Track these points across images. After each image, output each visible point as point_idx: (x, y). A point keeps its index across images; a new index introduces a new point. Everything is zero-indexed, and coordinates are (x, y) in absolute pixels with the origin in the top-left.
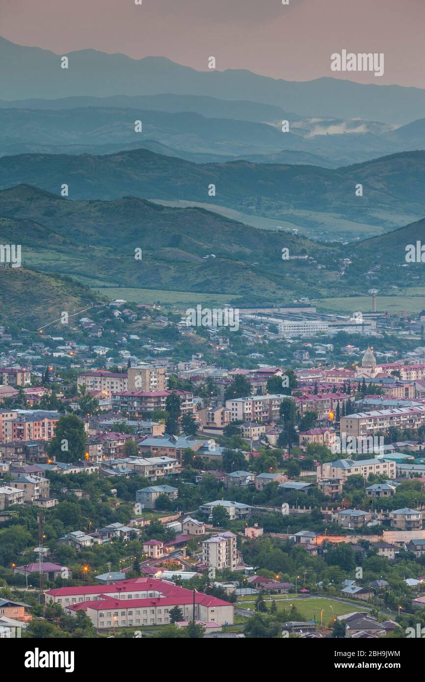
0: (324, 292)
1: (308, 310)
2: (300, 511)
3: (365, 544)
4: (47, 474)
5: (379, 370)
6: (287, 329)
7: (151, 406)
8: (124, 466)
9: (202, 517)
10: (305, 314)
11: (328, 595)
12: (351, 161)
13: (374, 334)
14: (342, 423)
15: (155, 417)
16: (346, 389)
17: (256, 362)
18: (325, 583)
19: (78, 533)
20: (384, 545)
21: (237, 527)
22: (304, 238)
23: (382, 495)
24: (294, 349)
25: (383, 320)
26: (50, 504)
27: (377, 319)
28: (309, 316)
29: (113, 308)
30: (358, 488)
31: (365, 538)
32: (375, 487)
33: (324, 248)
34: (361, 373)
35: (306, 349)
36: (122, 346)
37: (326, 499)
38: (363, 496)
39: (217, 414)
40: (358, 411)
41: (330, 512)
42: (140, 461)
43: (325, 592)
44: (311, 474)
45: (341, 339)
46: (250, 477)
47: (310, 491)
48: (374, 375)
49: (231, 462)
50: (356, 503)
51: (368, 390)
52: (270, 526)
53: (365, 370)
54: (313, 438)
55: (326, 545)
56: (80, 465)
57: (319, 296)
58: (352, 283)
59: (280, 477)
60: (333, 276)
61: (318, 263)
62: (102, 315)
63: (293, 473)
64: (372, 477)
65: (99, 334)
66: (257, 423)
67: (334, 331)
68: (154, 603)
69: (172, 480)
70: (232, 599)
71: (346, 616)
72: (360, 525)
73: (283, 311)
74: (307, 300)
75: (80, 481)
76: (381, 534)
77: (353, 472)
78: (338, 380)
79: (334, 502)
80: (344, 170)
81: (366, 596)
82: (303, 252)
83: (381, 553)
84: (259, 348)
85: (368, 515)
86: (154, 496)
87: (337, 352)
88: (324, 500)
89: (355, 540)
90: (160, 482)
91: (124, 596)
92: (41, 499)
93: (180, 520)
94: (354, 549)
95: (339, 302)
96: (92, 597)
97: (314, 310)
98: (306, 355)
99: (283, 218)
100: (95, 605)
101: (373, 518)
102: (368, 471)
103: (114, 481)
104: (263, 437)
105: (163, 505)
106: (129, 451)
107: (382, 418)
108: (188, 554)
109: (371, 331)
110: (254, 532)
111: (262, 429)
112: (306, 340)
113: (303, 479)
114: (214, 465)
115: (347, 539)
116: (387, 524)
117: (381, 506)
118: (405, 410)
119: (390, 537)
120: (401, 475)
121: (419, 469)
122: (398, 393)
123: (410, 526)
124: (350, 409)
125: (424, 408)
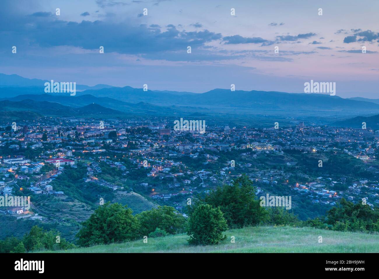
2: (81, 147)
3: (91, 152)
4: (42, 143)
5: (88, 127)
6: (72, 121)
7: (56, 132)
8: (53, 141)
9: (66, 148)
14: (85, 134)
15: (56, 134)
16: (84, 129)
17: (67, 125)
19: (48, 151)
21: (71, 150)
24: (73, 123)
26: (43, 147)
28: (75, 119)
29: (45, 118)
34: (85, 127)
36: (47, 123)
37: (84, 146)
39: (66, 133)
40: (87, 133)
42: (56, 141)
43: (87, 159)
46: (73, 143)
47: (82, 144)
49: (70, 140)
52: (76, 149)
54: (81, 137)
55: (85, 152)
56: (47, 141)
57: (75, 116)
59: (77, 143)
62: (43, 119)
63: (79, 142)
64: (91, 142)
65: (43, 121)
66: (72, 135)
67: (79, 121)
68: (62, 161)
69: (60, 143)
70: (74, 161)
71: (92, 163)
73: (71, 118)
74: (73, 116)
75: (47, 143)
77: (88, 142)
78: (82, 128)
79: (86, 146)
81: (93, 160)
82: (72, 109)
83: (93, 153)
84: (68, 123)
85: (91, 148)
86: (58, 146)
89: (89, 151)
90: (59, 143)
92: (41, 146)
93: (63, 149)
94: (89, 153)
95: (78, 117)
96: (52, 161)
97: (75, 118)
98: (75, 124)
100: (53, 162)
103: (52, 143)
104: (73, 137)
106: (54, 139)
107: (91, 134)
108: (64, 154)
110: (74, 151)
111: (73, 135)
112: (75, 122)
114: (67, 141)
116: (94, 149)
117: (92, 146)
118: (94, 132)
119: (94, 151)
120: (95, 142)
121: (97, 141)
122: (92, 130)
123: (97, 149)
124: (85, 132)
125: (97, 132)
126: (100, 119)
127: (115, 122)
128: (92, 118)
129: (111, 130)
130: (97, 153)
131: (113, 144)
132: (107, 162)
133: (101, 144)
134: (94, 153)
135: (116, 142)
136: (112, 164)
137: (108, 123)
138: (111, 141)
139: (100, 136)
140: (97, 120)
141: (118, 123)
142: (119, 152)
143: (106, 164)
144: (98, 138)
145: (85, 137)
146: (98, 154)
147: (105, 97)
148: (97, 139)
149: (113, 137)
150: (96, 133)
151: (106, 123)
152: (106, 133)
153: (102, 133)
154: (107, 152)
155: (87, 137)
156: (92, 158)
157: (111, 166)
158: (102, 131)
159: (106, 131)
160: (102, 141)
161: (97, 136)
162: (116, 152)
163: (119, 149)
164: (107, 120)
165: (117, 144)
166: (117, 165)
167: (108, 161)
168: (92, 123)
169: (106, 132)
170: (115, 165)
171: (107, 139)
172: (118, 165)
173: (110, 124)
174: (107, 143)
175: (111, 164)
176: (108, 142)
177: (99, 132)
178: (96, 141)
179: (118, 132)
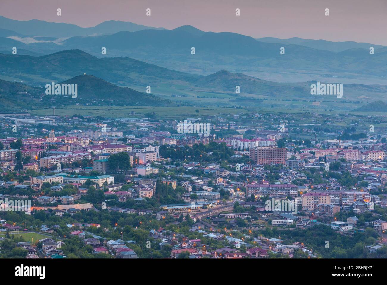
0: (34, 107)
1: (27, 115)
2: (24, 197)
3: (50, 210)
5: (56, 139)
6: (19, 122)
10: (26, 116)
11: (35, 232)
12: (45, 54)
13: (54, 124)
14: (41, 160)
16: (42, 147)
17: (5, 136)
18: (34, 226)
20: (58, 211)
22: (26, 85)
23: (57, 190)
24: (21, 130)
25: (58, 119)
27: (55, 118)
28: (28, 117)
30: (48, 187)
31: (50, 208)
32: (54, 187)
33: (33, 89)
34: (48, 140)
35: (26, 130)
37: (35, 192)
38: (49, 191)
40: (47, 156)
41: (36, 197)
43: (34, 230)
44: (28, 182)
45: (41, 126)
46: (3, 183)
47: (28, 189)
48: (54, 141)
50: (47, 194)
51: (51, 147)
53: (50, 139)
54: (29, 167)
55: (35, 211)
57: (32, 109)
58: (45, 103)
59: (16, 184)
60: (37, 101)
61: (31, 95)
63: (21, 182)
64: (53, 183)
66: (6, 161)
67: (38, 123)
71: (43, 240)
72: (48, 203)
73: (17, 115)
74: (27, 111)
76: (56, 206)
77: (45, 181)
78: (39, 143)
79: (38, 193)
80: (41, 57)
81: (51, 232)
82: (25, 91)
83: (57, 214)
84: (7, 130)
85: (51, 199)
87: (39, 132)
88: (33, 192)
89: (46, 209)
94: (46, 212)
95: (40, 111)
97: (29, 115)
98: (26, 133)
99: (17, 77)
101: (54, 200)
102: (52, 181)
104: (8, 166)
107: (57, 159)
109: (53, 123)
111: (8, 163)
112: (26, 127)
113: (25, 184)
115: (43, 208)
116: (59, 202)
117: (57, 195)
118: (66, 156)
119: (60, 207)
120: (65, 182)
121: (72, 179)
122: (64, 148)
123: (68, 203)
124: (44, 155)
125: (74, 155)
126: (98, 117)
127: (138, 127)
128: (75, 116)
129: (116, 151)
130: (67, 215)
131: (115, 188)
132: (86, 238)
133: (79, 187)
134: (60, 214)
135: (125, 182)
136: (100, 246)
137: (119, 130)
138: (111, 179)
139: (84, 167)
140: (89, 120)
141: (146, 129)
142: (129, 212)
143: (82, 245)
144: (77, 171)
145: (42, 169)
146: (70, 215)
147: (121, 58)
148: (74, 173)
149: (120, 168)
150: (72, 157)
151: (114, 129)
152: (101, 158)
153: (90, 157)
154: (96, 210)
155: (46, 169)
156: (48, 226)
157: (95, 249)
158: (92, 153)
159: (105, 151)
160: (83, 181)
161: (76, 165)
162: (121, 211)
163: (128, 205)
164: (118, 122)
165: (125, 189)
166: (114, 247)
167: (91, 237)
168: (76, 128)
169: (104, 155)
170: (107, 247)
171: (103, 174)
172: (114, 249)
173: (125, 133)
174: (98, 185)
175: (95, 246)
176: (101, 181)
177: (81, 154)
178: (67, 179)
179: (137, 155)
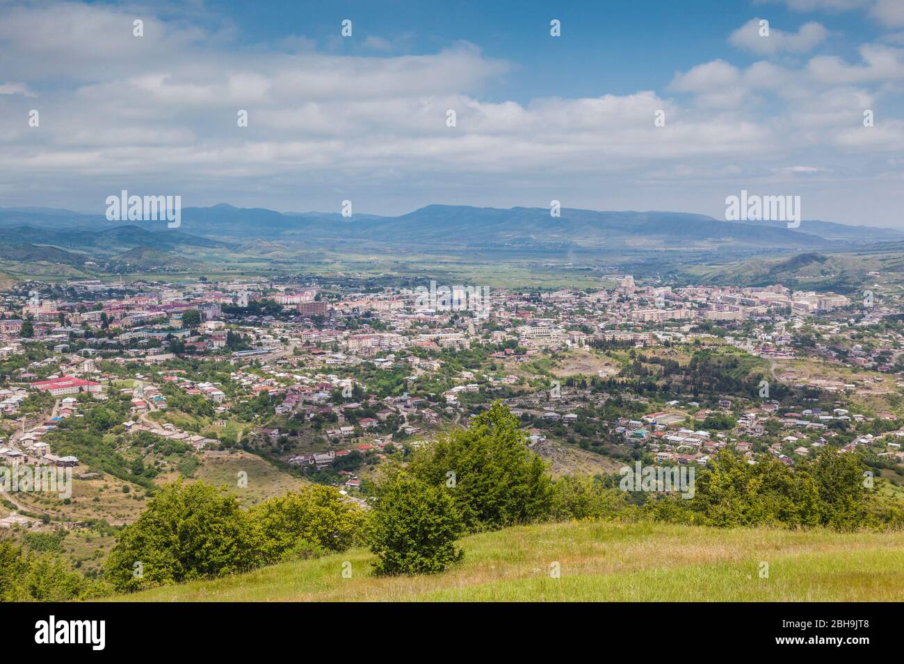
1: (97, 281)
2: (115, 351)
3: (140, 361)
4: (20, 342)
5: (130, 301)
6: (91, 288)
7: (53, 317)
8: (48, 338)
9: (80, 355)
11: (132, 379)
13: (123, 289)
14: (123, 320)
15: (56, 320)
16: (121, 308)
17: (81, 300)
18: (130, 375)
19: (35, 362)
20: (146, 361)
21: (93, 357)
23: (144, 344)
24: (94, 294)
25: (124, 284)
26: (23, 353)
28: (98, 283)
30: (135, 342)
31: (139, 359)
32: (141, 341)
34: (124, 303)
35: (99, 294)
38: (137, 345)
40: (129, 316)
41: (126, 351)
42: (53, 336)
43: (130, 377)
44: (117, 338)
45: (111, 291)
46: (95, 340)
47: (118, 344)
49: (88, 335)
50: (135, 347)
51: (129, 308)
52: (104, 356)
53: (126, 302)
54: (115, 326)
55: (126, 362)
56: (32, 338)
57: (100, 276)
58: (110, 272)
59: (106, 340)
60: (103, 269)
61: (97, 265)
63: (111, 337)
64: (139, 338)
66: (93, 321)
67: (108, 288)
68: (72, 386)
69: (66, 342)
70: (99, 383)
72: (137, 355)
73: (88, 282)
75: (33, 344)
76: (145, 357)
77: (133, 337)
78: (118, 305)
79: (127, 347)
81: (146, 378)
83: (146, 364)
84: (81, 295)
85: (140, 351)
86: (61, 348)
87: (111, 295)
88: (123, 347)
89: (136, 360)
90: (62, 343)
91: (60, 384)
93: (72, 356)
96: (48, 385)
97: (99, 281)
98: (99, 297)
99: (80, 250)
100: (51, 388)
101: (142, 352)
102: (138, 336)
103: (46, 344)
104: (95, 326)
105: (64, 351)
106: (49, 333)
107: (138, 318)
111: (95, 323)
112: (98, 292)
113: (114, 340)
114: (82, 336)
115: (133, 359)
116: (147, 354)
117: (144, 347)
118: (145, 315)
119: (148, 358)
120: (149, 337)
121: (154, 334)
123: (155, 354)
124: (125, 315)
125: (151, 314)
129: (186, 309)
130: (156, 364)
131: (192, 340)
132: (179, 382)
133: (162, 340)
134: (149, 364)
135: (199, 334)
136: (192, 388)
137: (179, 292)
138: (187, 333)
139: (162, 324)
140: (152, 284)
142: (207, 359)
143: (177, 388)
144: (157, 327)
145: (125, 326)
146: (158, 365)
148: (154, 329)
150: (150, 316)
151: (175, 291)
152: (174, 316)
153: (165, 315)
154: (179, 359)
155: (129, 327)
156: (142, 374)
157: (189, 391)
158: (165, 311)
159: (176, 309)
160: (164, 335)
161: (155, 322)
163: (206, 353)
164: (175, 285)
165: (201, 340)
166: (205, 388)
167: (183, 381)
168: (141, 291)
169: (176, 313)
170: (199, 389)
171: (178, 329)
172: (205, 390)
173: (185, 294)
174: (177, 338)
175: (189, 389)
177: (158, 313)
178: (150, 334)
179: (204, 312)
